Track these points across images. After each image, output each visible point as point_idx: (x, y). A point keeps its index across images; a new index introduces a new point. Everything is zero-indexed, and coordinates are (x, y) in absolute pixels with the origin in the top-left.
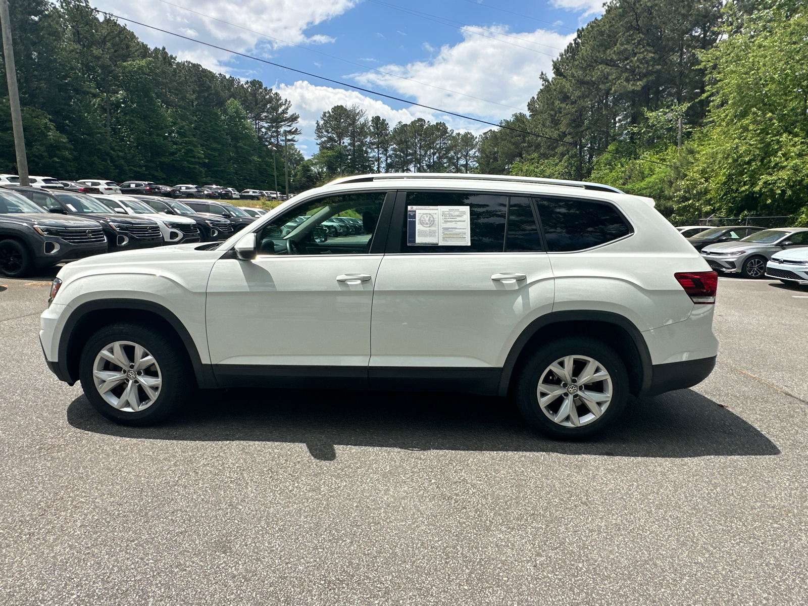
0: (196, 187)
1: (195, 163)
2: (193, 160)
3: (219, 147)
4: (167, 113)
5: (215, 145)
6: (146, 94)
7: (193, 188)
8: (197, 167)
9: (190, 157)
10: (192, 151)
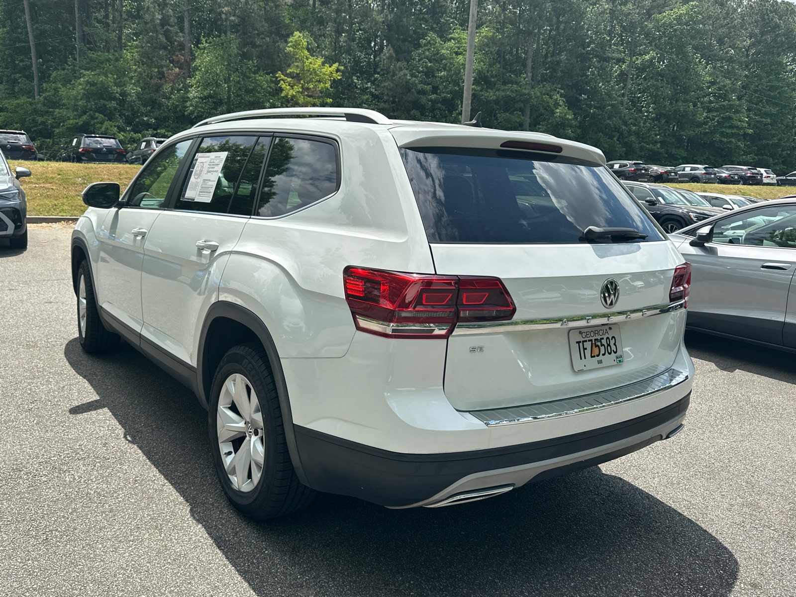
0: (705, 168)
1: (732, 135)
2: (729, 131)
3: (774, 110)
4: (705, 72)
5: (768, 109)
6: (680, 49)
7: (700, 169)
8: (733, 140)
9: (726, 127)
10: (730, 118)
